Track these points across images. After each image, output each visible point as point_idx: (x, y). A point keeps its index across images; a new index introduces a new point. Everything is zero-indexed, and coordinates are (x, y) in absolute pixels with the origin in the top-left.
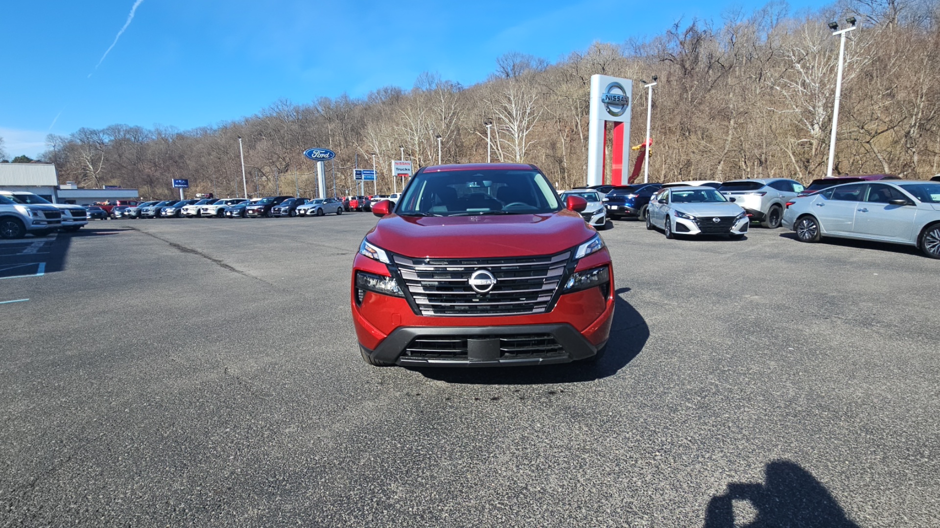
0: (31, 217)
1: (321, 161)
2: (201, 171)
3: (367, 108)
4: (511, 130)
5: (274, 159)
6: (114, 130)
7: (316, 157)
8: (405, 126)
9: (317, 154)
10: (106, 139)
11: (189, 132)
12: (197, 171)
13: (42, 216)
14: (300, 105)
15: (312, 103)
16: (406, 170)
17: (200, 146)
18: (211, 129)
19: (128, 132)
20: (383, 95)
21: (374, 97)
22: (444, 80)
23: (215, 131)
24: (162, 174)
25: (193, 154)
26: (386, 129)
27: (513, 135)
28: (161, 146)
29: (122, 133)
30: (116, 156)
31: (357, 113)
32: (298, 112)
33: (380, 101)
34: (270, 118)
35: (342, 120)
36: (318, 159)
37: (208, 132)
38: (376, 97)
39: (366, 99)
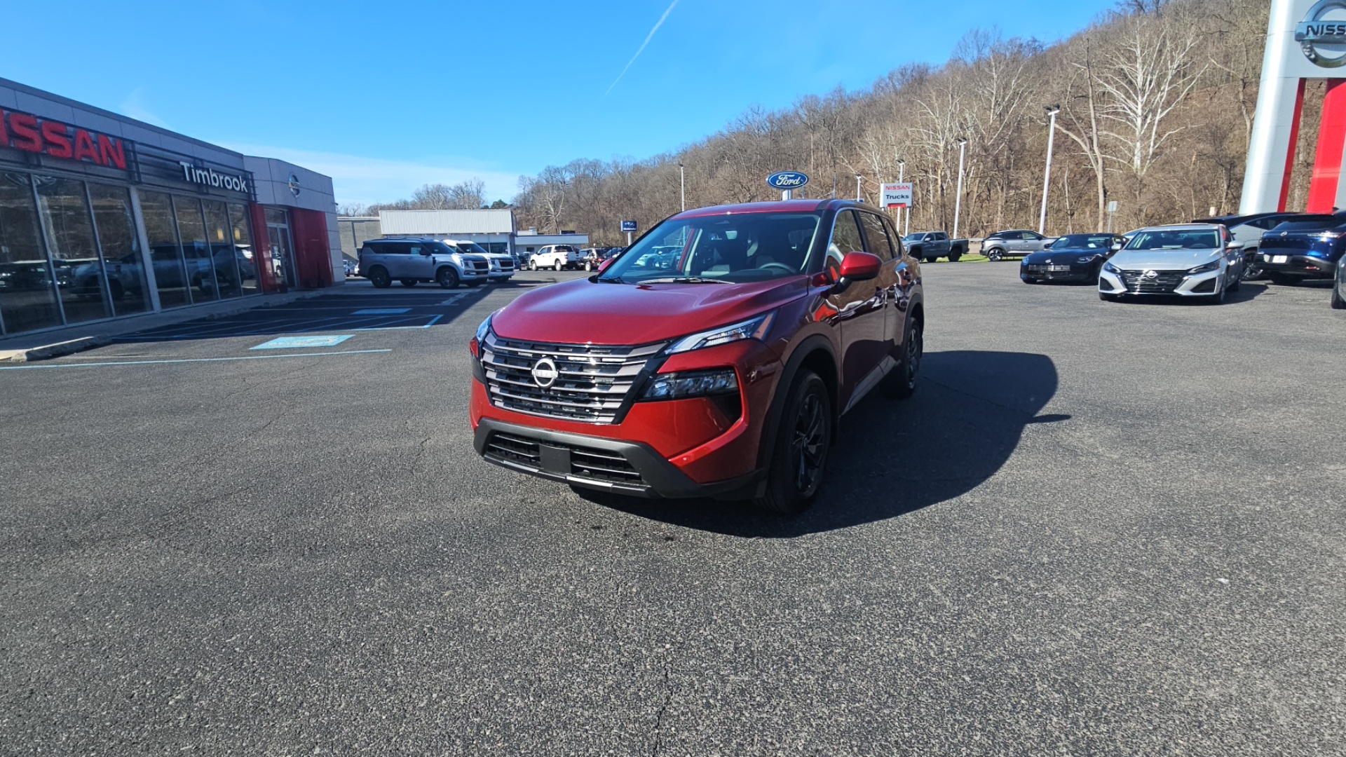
0: (463, 268)
1: (788, 189)
2: (654, 210)
3: (872, 103)
4: (1129, 112)
5: (737, 190)
6: (575, 165)
7: (782, 185)
8: (925, 126)
9: (783, 180)
10: (568, 177)
11: (646, 161)
12: (650, 210)
13: (472, 267)
14: (776, 111)
15: (793, 107)
16: (903, 197)
17: (657, 177)
18: (670, 155)
19: (587, 167)
20: (898, 80)
21: (882, 85)
22: (1006, 39)
23: (674, 158)
24: (615, 215)
25: (648, 189)
26: (893, 133)
27: (1132, 121)
28: (617, 182)
29: (582, 169)
30: (575, 196)
31: (854, 114)
32: (772, 122)
33: (892, 90)
34: (737, 135)
35: (830, 127)
36: (783, 187)
37: (666, 159)
38: (887, 85)
39: (871, 90)
